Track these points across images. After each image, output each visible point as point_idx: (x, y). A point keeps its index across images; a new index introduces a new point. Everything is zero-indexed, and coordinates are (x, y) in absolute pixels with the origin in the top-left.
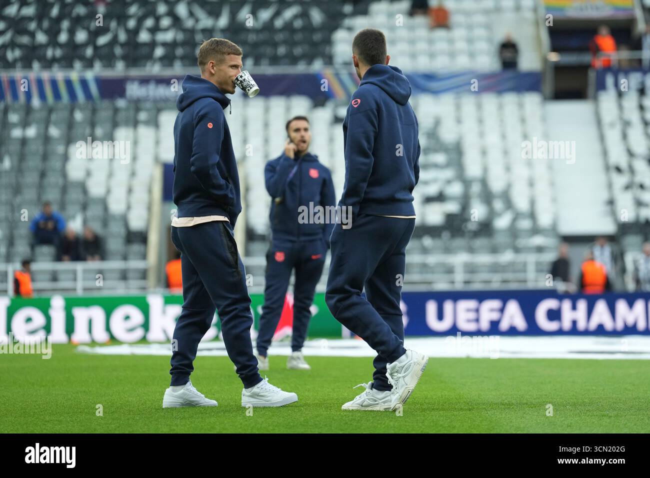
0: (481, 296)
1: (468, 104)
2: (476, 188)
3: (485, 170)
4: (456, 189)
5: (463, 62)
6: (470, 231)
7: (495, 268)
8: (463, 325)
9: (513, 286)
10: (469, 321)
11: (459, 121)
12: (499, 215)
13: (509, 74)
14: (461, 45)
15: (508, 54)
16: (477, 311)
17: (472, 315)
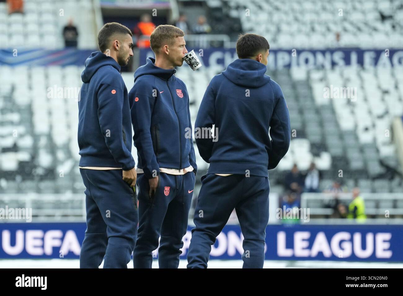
0: (45, 227)
1: (38, 73)
2: (43, 141)
3: (51, 127)
4: (27, 142)
5: (34, 41)
6: (38, 175)
7: (58, 205)
8: (31, 250)
9: (72, 220)
10: (35, 247)
11: (30, 88)
12: (62, 163)
13: (71, 51)
14: (32, 27)
15: (70, 35)
16: (43, 239)
17: (39, 243)
